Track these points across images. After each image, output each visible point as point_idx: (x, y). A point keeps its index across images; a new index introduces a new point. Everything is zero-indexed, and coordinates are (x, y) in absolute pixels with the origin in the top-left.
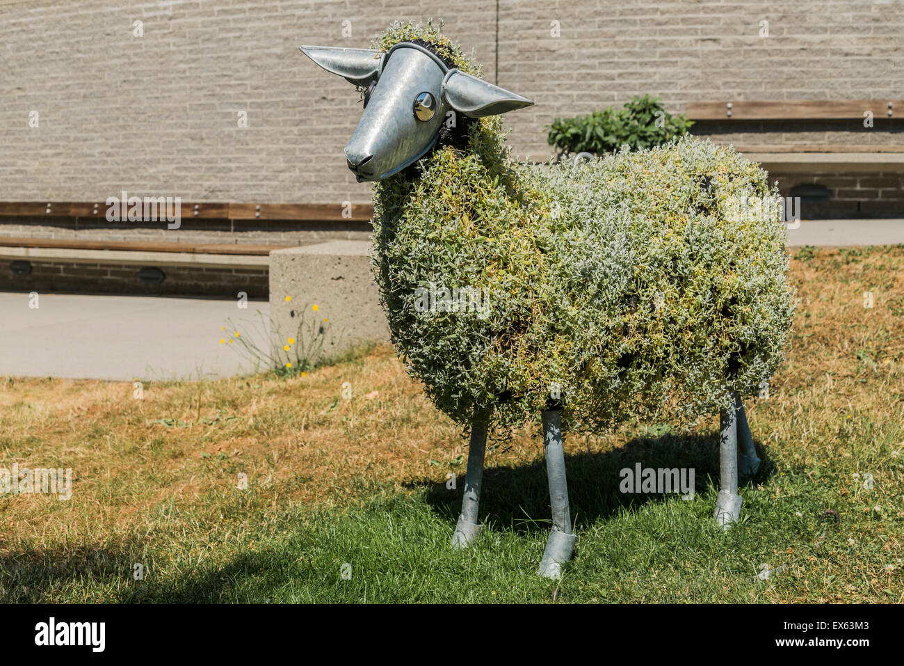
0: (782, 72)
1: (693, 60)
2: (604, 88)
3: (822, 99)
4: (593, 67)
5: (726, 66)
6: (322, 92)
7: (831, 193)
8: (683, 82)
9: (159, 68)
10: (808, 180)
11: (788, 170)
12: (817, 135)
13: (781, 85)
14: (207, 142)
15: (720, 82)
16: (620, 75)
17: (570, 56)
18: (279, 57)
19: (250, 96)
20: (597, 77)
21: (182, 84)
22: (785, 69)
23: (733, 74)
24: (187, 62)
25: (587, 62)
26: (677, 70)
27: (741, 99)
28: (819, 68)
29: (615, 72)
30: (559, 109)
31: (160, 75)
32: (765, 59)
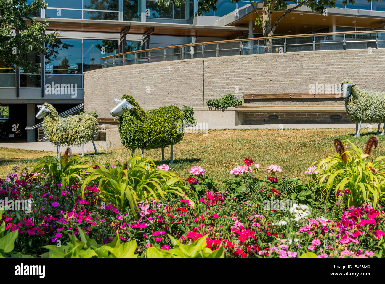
0: (266, 87)
1: (246, 84)
2: (226, 91)
3: (276, 93)
4: (223, 86)
5: (253, 85)
6: (168, 92)
7: (278, 117)
8: (244, 89)
9: (136, 86)
10: (273, 114)
11: (268, 111)
12: (274, 102)
13: (266, 90)
14: (146, 104)
15: (252, 89)
16: (230, 88)
17: (219, 83)
18: (160, 83)
19: (154, 93)
20: (225, 88)
21: (141, 90)
22: (267, 86)
23: (255, 87)
24: (142, 84)
25: (223, 84)
26: (243, 86)
27: (257, 94)
28: (275, 85)
29: (229, 87)
30: (217, 96)
31: (137, 88)
32: (262, 83)
